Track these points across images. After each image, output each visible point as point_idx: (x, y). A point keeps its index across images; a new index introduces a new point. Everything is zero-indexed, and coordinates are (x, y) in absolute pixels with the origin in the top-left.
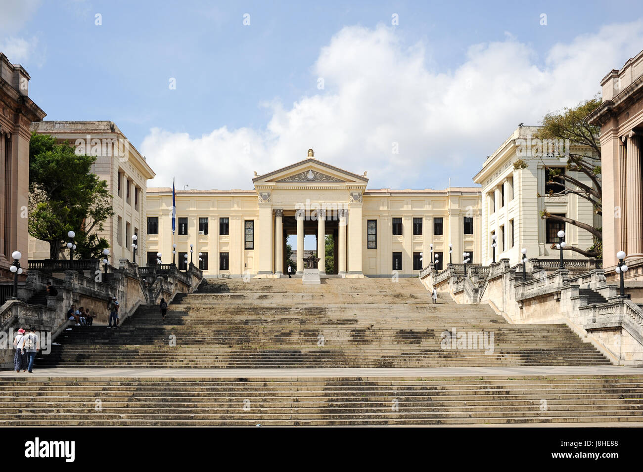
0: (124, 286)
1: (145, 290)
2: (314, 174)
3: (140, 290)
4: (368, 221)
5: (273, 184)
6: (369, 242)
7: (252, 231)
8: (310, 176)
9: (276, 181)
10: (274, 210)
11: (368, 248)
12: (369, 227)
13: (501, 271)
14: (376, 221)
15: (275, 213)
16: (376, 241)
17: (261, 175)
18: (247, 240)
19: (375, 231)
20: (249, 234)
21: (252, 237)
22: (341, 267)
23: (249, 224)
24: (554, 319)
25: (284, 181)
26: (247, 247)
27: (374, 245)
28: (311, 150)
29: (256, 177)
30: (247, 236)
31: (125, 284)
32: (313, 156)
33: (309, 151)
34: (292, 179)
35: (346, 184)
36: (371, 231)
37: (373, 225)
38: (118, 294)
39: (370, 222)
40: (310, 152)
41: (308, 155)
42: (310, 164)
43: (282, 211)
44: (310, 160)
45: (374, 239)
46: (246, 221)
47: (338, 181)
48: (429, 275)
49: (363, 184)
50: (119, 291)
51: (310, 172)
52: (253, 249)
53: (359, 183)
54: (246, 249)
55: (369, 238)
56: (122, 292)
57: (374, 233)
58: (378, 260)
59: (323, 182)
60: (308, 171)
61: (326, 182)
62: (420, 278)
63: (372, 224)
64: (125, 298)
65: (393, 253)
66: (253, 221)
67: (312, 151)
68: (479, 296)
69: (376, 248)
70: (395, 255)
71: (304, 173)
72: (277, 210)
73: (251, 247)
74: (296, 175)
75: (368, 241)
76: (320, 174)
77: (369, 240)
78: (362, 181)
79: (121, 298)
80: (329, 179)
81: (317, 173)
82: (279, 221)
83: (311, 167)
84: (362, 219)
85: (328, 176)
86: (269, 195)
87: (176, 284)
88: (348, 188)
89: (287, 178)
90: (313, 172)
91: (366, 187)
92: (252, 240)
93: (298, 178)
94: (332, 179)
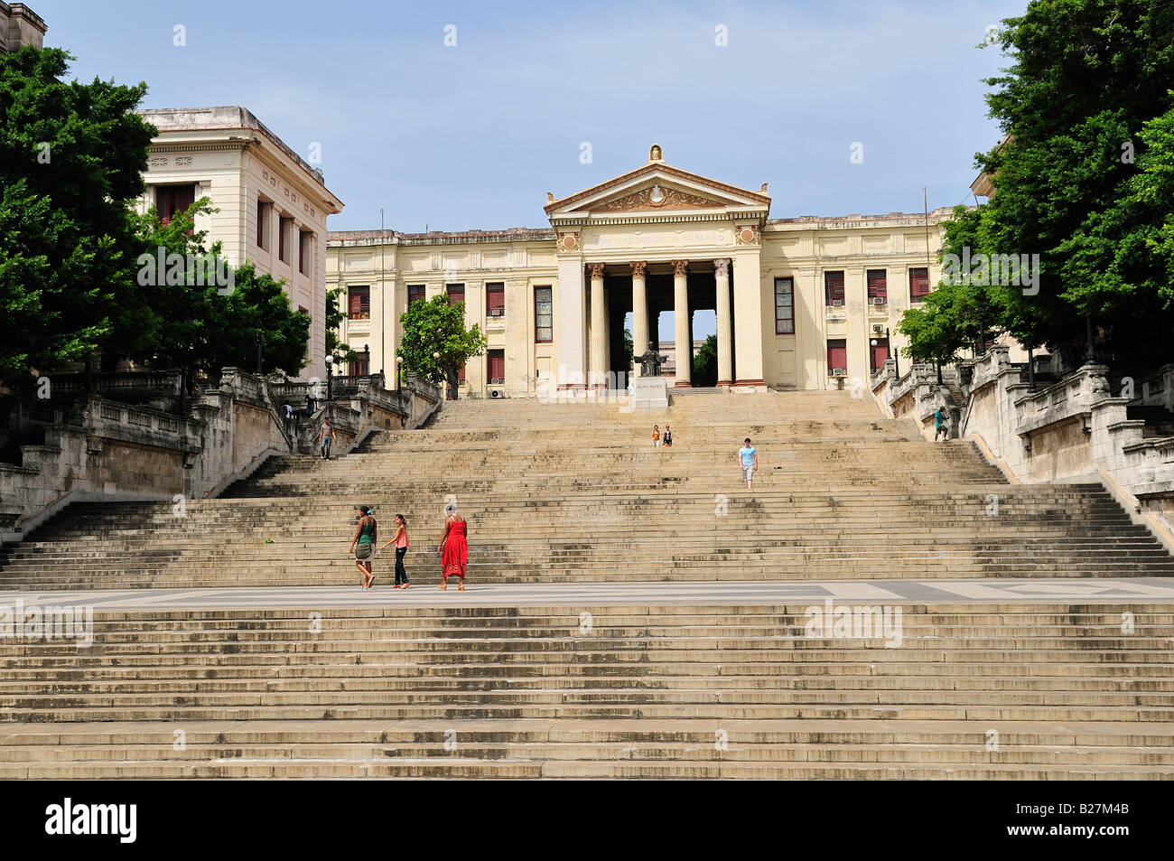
0: (228, 420)
1: (288, 428)
2: (665, 194)
3: (273, 427)
4: (776, 279)
5: (584, 215)
6: (779, 322)
7: (548, 307)
8: (657, 197)
9: (593, 207)
10: (586, 266)
11: (777, 333)
12: (778, 292)
13: (991, 372)
14: (790, 279)
15: (588, 272)
16: (793, 319)
17: (560, 199)
18: (538, 325)
19: (790, 299)
20: (543, 313)
21: (548, 318)
22: (723, 373)
23: (542, 293)
24: (1083, 474)
25: (606, 209)
26: (539, 338)
27: (790, 326)
28: (655, 146)
29: (550, 203)
30: (539, 318)
31: (233, 416)
32: (660, 158)
33: (653, 149)
34: (622, 201)
35: (729, 209)
36: (782, 300)
37: (786, 287)
38: (212, 437)
39: (778, 282)
40: (655, 152)
41: (652, 159)
42: (656, 174)
43: (602, 266)
44: (655, 167)
45: (788, 315)
46: (536, 288)
47: (710, 204)
48: (885, 383)
49: (760, 208)
50: (215, 430)
51: (656, 190)
52: (551, 341)
53: (752, 207)
54: (536, 342)
55: (779, 312)
56: (223, 432)
57: (790, 304)
58: (798, 356)
59: (681, 207)
60: (651, 189)
61: (687, 207)
62: (871, 389)
63: (782, 286)
64: (231, 445)
65: (829, 341)
66: (549, 287)
67: (659, 149)
68: (960, 424)
69: (793, 333)
70: (833, 344)
71: (643, 191)
72: (593, 265)
73: (548, 338)
74: (629, 197)
75: (777, 320)
76: (677, 192)
77: (779, 317)
78: (759, 203)
79: (222, 444)
80: (693, 199)
81: (670, 190)
82: (597, 286)
83: (657, 177)
84: (763, 277)
85: (690, 196)
86: (577, 235)
87: (370, 414)
88: (731, 217)
89: (612, 203)
90: (662, 189)
91: (767, 213)
92: (549, 326)
93: (632, 202)
94: (699, 201)
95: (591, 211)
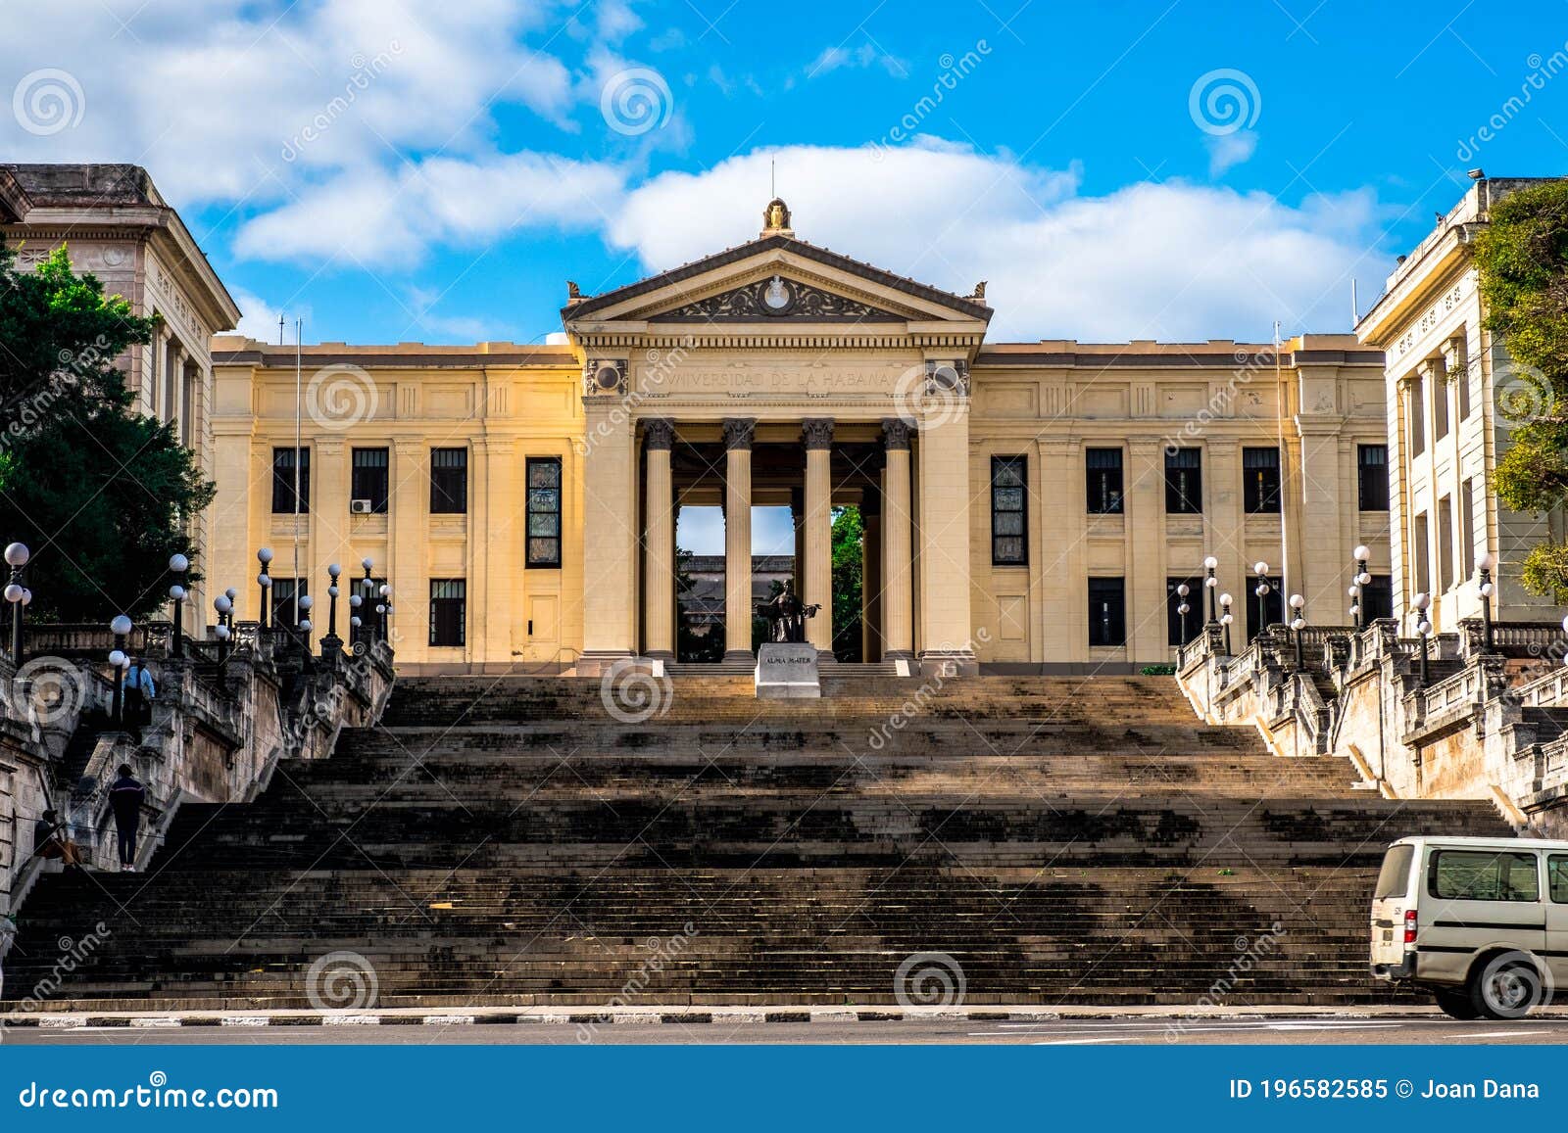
2: (791, 290)
4: (994, 459)
5: (639, 326)
6: (999, 541)
7: (553, 498)
8: (777, 298)
9: (650, 314)
10: (640, 423)
11: (994, 563)
12: (998, 482)
14: (1021, 461)
15: (647, 434)
16: (1024, 534)
17: (594, 295)
18: (534, 532)
19: (1019, 498)
20: (544, 508)
21: (553, 520)
22: (896, 637)
23: (543, 472)
25: (677, 316)
26: (535, 557)
27: (1018, 548)
28: (777, 203)
29: (575, 301)
30: (536, 519)
32: (785, 224)
33: (771, 208)
34: (709, 308)
35: (914, 327)
36: (1005, 498)
37: (1012, 474)
39: (999, 465)
40: (776, 213)
41: (769, 224)
42: (774, 255)
43: (671, 426)
44: (776, 242)
45: (1017, 528)
46: (531, 461)
47: (876, 316)
49: (974, 328)
51: (777, 285)
52: (559, 566)
53: (957, 325)
54: (529, 565)
55: (999, 523)
57: (1018, 506)
58: (1035, 607)
59: (823, 319)
60: (767, 283)
61: (832, 321)
62: (1178, 676)
63: (1008, 472)
65: (1092, 580)
66: (558, 460)
67: (784, 208)
68: (1330, 734)
69: (1024, 561)
70: (1098, 587)
71: (751, 287)
72: (653, 422)
73: (551, 556)
74: (722, 295)
75: (994, 536)
76: (814, 290)
77: (998, 531)
78: (967, 317)
80: (843, 308)
81: (802, 287)
82: (660, 460)
83: (780, 265)
84: (972, 454)
85: (840, 299)
86: (623, 366)
88: (918, 342)
89: (690, 306)
90: (786, 282)
91: (982, 335)
92: (554, 534)
93: (729, 307)
94: (856, 310)
95: (652, 320)
